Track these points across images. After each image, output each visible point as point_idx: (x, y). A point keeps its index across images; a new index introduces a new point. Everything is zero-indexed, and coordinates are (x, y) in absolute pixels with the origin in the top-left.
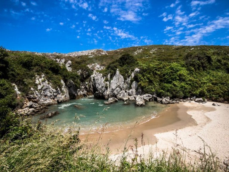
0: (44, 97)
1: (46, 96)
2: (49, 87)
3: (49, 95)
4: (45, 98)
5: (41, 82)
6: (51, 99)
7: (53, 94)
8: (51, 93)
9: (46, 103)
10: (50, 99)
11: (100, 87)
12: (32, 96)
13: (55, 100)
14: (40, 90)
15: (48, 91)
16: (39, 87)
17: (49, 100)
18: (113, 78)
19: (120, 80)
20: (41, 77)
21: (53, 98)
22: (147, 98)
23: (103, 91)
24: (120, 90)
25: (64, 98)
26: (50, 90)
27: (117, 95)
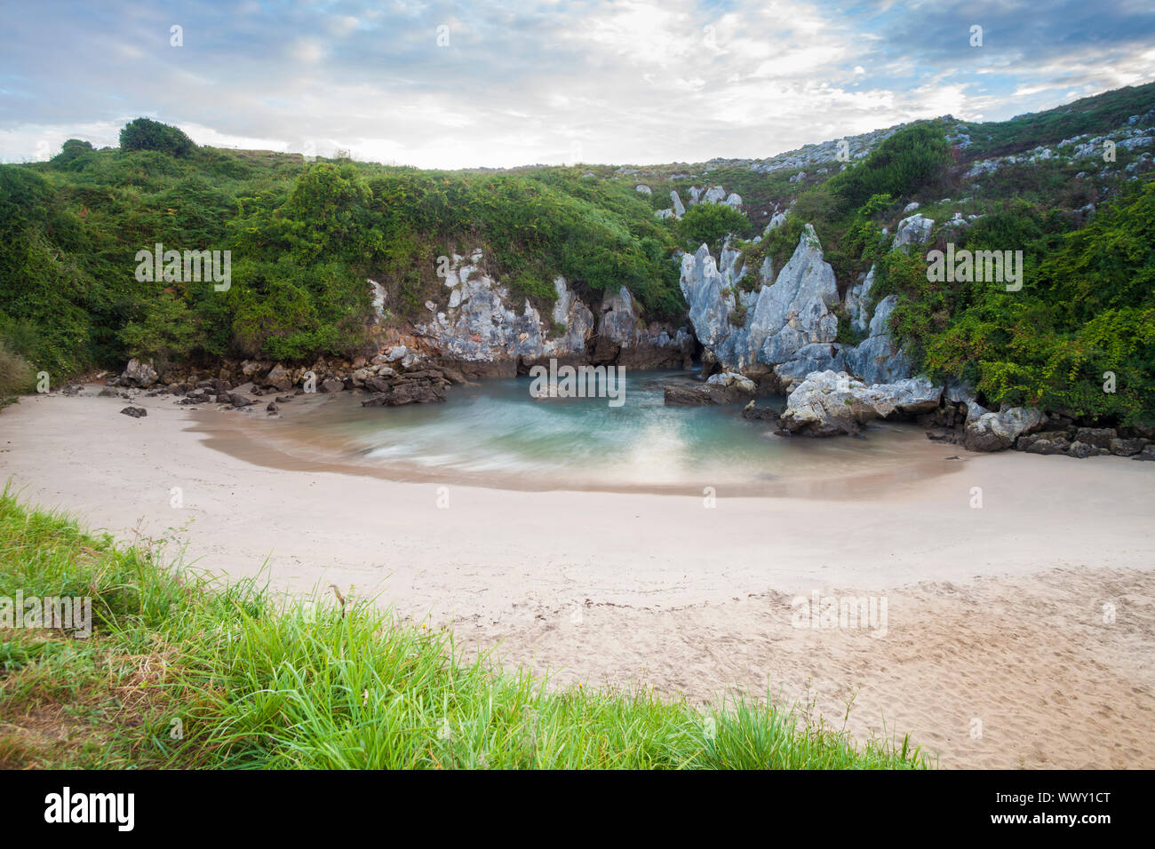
1: (473, 334)
3: (486, 335)
4: (470, 343)
5: (464, 281)
6: (496, 347)
7: (504, 330)
9: (471, 359)
14: (456, 309)
15: (487, 318)
16: (455, 300)
18: (781, 272)
19: (806, 286)
20: (469, 262)
21: (502, 345)
22: (879, 396)
23: (714, 339)
24: (800, 340)
25: (555, 354)
26: (495, 313)
27: (778, 366)
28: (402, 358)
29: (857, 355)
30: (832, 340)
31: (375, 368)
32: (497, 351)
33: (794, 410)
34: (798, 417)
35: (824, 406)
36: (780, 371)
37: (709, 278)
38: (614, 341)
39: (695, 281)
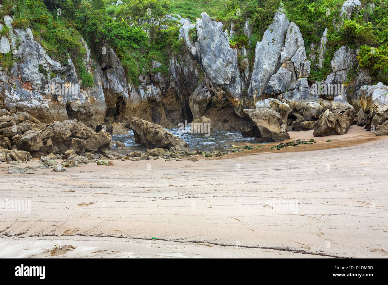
0: (20, 86)
1: (26, 82)
2: (38, 50)
3: (37, 82)
4: (23, 90)
5: (10, 27)
8: (45, 72)
9: (29, 105)
10: (41, 97)
11: (220, 62)
13: (58, 104)
16: (5, 47)
17: (39, 100)
23: (229, 80)
24: (292, 76)
25: (89, 101)
26: (42, 61)
27: (281, 95)
30: (308, 76)
36: (283, 97)
37: (218, 37)
38: (118, 92)
39: (205, 38)
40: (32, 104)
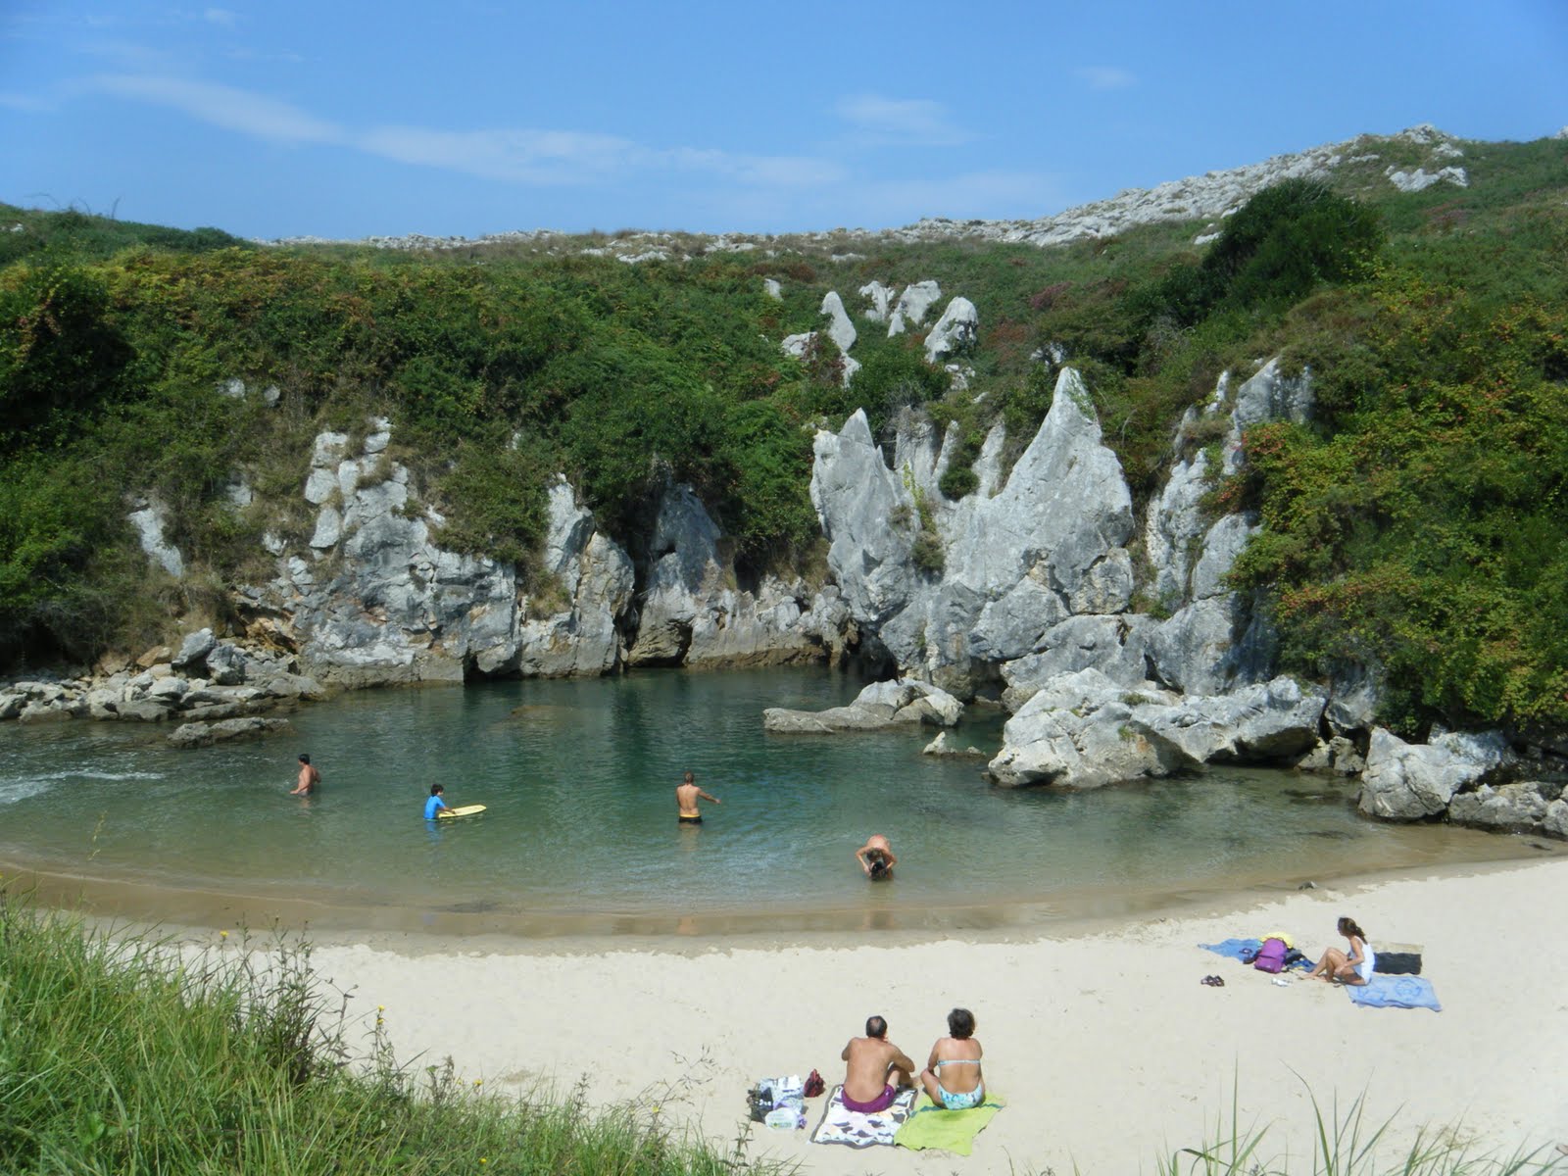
0: (352, 616)
1: (371, 604)
3: (397, 605)
4: (361, 625)
5: (347, 490)
6: (418, 632)
7: (437, 597)
8: (420, 584)
9: (361, 659)
10: (405, 639)
12: (257, 591)
13: (445, 653)
14: (326, 550)
15: (399, 571)
16: (326, 533)
17: (395, 646)
18: (1015, 468)
19: (1063, 495)
20: (357, 452)
21: (432, 627)
22: (1187, 719)
24: (1053, 609)
25: (548, 646)
26: (416, 558)
27: (1009, 663)
28: (206, 653)
29: (1169, 640)
30: (1119, 607)
31: (143, 678)
32: (421, 642)
33: (1013, 751)
34: (1020, 764)
35: (1076, 743)
36: (1011, 673)
37: (867, 482)
38: (678, 617)
39: (839, 487)
40: (370, 655)
